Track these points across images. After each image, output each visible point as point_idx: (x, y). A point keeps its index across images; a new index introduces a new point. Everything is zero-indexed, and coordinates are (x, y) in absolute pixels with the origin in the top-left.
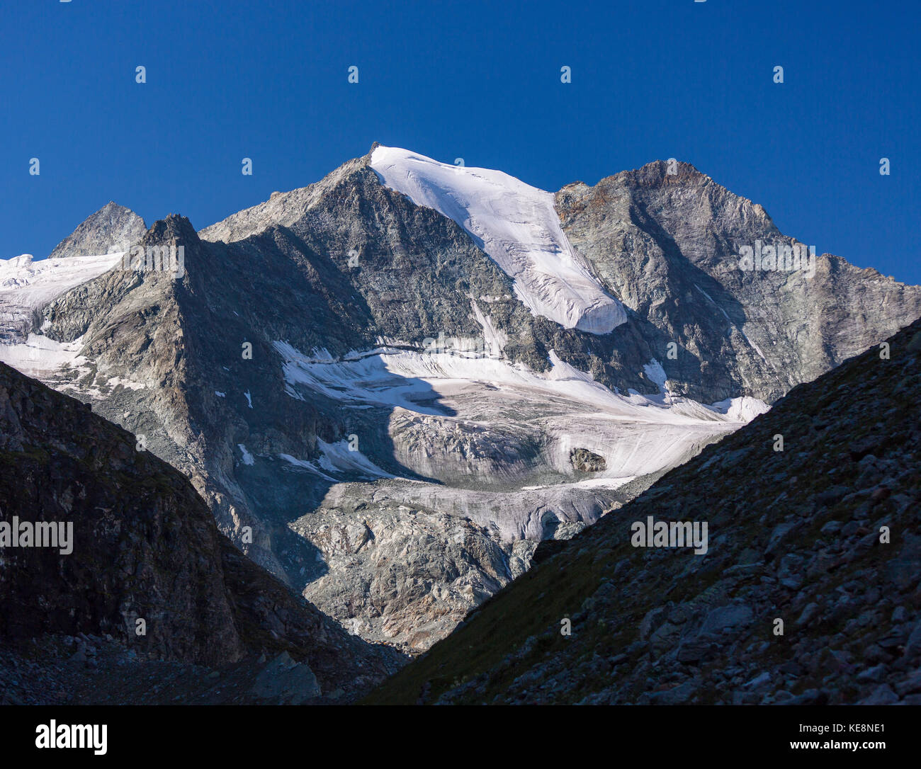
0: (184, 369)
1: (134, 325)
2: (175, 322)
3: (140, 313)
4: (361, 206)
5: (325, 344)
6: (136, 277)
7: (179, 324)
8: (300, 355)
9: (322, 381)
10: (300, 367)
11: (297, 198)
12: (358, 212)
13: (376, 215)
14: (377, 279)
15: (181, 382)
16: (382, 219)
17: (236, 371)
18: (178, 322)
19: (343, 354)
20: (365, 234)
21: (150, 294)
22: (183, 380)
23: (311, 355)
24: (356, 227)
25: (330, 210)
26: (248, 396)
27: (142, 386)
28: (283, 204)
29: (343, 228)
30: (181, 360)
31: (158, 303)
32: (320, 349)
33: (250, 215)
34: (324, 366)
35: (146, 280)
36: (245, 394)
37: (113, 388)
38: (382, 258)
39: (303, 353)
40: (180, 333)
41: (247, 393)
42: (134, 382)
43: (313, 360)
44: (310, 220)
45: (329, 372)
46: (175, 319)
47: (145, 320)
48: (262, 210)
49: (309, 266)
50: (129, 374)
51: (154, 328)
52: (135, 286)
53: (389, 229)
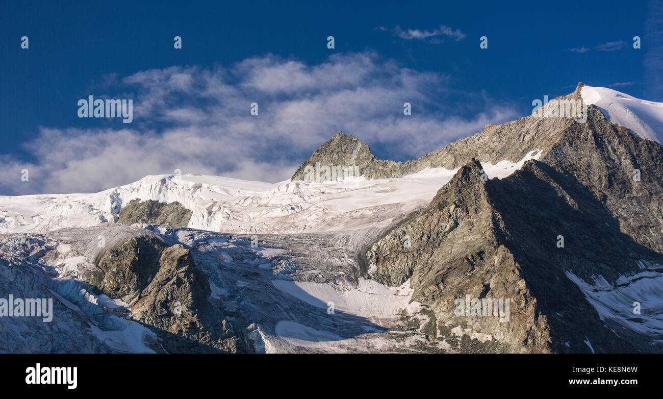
0: (546, 327)
1: (463, 271)
2: (513, 271)
3: (468, 259)
4: (596, 140)
5: (599, 271)
6: (452, 222)
7: (518, 274)
8: (586, 285)
9: (617, 312)
10: (591, 297)
11: (511, 129)
12: (594, 145)
13: (610, 148)
14: (623, 206)
15: (548, 342)
16: (614, 151)
17: (570, 316)
18: (517, 272)
19: (615, 280)
20: (605, 165)
21: (470, 238)
22: (549, 340)
23: (592, 283)
24: (595, 159)
25: (571, 144)
26: (588, 343)
27: (490, 338)
28: (499, 134)
29: (585, 161)
30: (540, 317)
31: (482, 248)
32: (597, 277)
33: (469, 144)
34: (605, 293)
35: (461, 224)
36: (585, 341)
37: (460, 339)
38: (623, 187)
39: (586, 282)
40: (522, 284)
41: (586, 340)
42: (479, 332)
43: (595, 287)
44: (556, 154)
45: (613, 300)
46: (512, 268)
47: (473, 265)
48: (479, 140)
49: (568, 197)
50: (472, 324)
51: (489, 276)
52: (451, 229)
53: (622, 160)
